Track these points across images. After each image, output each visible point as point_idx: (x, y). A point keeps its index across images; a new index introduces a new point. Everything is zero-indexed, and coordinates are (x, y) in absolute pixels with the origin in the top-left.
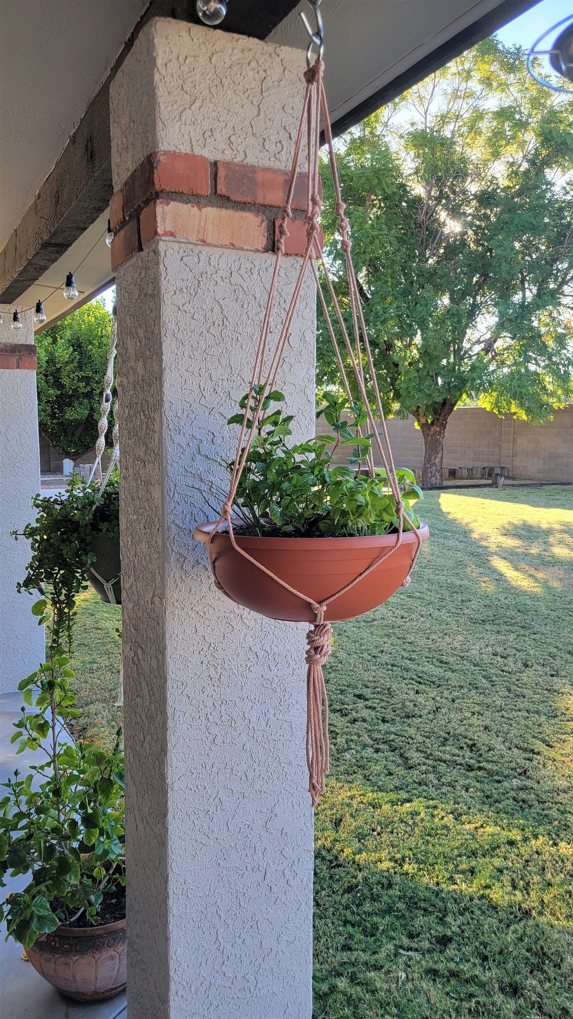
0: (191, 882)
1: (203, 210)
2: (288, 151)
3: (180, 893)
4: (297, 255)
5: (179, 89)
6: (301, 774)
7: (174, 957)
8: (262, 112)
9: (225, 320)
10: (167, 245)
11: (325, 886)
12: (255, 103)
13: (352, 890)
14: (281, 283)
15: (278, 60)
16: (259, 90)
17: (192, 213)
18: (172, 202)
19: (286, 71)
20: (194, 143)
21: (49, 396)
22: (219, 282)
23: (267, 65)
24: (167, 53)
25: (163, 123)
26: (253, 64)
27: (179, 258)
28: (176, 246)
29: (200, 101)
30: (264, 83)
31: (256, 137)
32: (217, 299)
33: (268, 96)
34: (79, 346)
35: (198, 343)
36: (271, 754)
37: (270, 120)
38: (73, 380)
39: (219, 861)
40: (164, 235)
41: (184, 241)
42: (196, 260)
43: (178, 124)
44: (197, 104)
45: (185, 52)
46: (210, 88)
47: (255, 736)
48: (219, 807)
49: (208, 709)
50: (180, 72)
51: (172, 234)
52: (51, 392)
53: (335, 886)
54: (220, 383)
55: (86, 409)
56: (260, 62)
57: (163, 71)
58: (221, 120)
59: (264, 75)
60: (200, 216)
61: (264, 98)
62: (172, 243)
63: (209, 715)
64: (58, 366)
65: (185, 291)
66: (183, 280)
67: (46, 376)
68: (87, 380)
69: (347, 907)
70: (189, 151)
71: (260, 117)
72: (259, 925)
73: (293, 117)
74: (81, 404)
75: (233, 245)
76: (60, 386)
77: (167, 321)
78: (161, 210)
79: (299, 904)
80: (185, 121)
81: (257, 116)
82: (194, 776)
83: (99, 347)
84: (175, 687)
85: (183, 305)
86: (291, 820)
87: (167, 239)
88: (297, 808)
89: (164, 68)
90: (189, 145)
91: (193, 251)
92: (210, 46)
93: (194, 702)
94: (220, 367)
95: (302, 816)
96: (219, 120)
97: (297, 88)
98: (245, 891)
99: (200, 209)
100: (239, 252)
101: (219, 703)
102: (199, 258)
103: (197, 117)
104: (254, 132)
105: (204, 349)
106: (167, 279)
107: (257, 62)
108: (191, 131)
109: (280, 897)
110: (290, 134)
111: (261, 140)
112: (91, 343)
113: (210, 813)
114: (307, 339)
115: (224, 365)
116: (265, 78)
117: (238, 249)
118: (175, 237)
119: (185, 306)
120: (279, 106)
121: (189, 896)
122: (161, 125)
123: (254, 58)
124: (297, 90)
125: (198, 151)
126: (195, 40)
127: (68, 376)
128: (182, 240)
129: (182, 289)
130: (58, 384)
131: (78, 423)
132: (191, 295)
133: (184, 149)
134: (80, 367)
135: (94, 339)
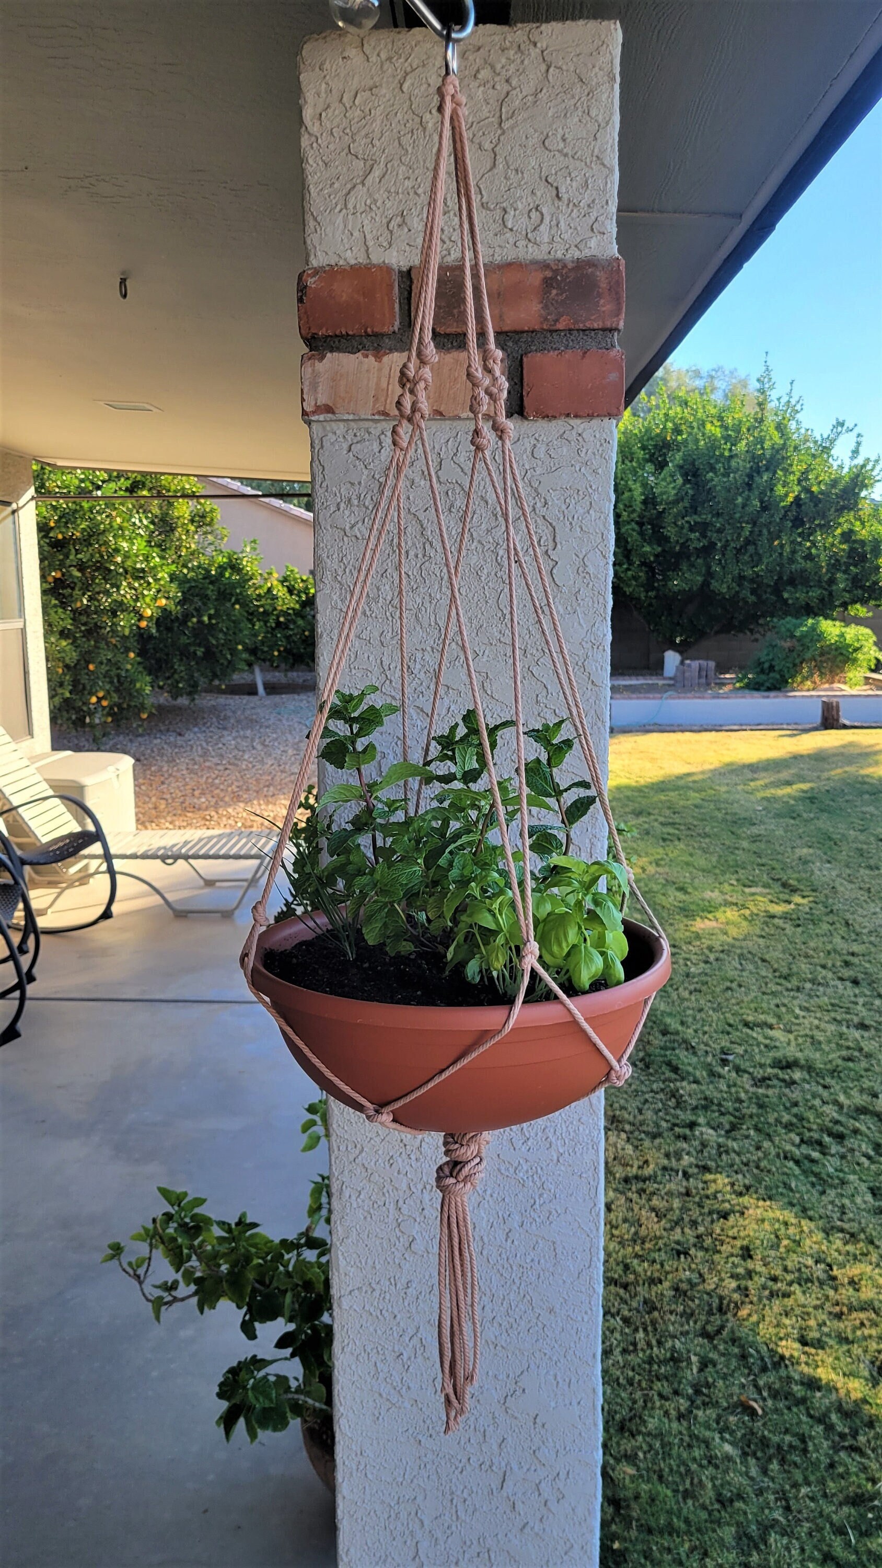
0: (371, 1455)
1: (386, 359)
2: (554, 223)
3: (354, 1467)
4: (568, 415)
5: (343, 154)
6: (573, 1332)
7: (345, 1559)
8: (500, 159)
9: (428, 546)
10: (324, 428)
11: (812, 1478)
12: (487, 146)
13: (863, 1501)
14: (538, 472)
15: (535, 52)
16: (495, 120)
17: (365, 367)
18: (329, 355)
19: (551, 70)
20: (370, 243)
21: (644, 555)
22: (417, 480)
23: (512, 68)
24: (323, 95)
25: (315, 219)
26: (485, 74)
27: (345, 446)
28: (341, 428)
29: (382, 165)
30: (504, 104)
31: (488, 209)
32: (413, 510)
33: (512, 128)
34: (695, 475)
35: (378, 589)
36: (515, 1288)
37: (517, 170)
38: (682, 528)
39: (420, 1437)
40: (314, 413)
41: (351, 417)
42: (376, 447)
43: (342, 214)
44: (377, 173)
45: (355, 84)
46: (399, 138)
47: (485, 1253)
48: (419, 1353)
49: (401, 1193)
50: (345, 123)
51: (329, 409)
52: (647, 549)
53: (831, 1484)
54: (419, 655)
55: (699, 574)
56: (498, 67)
57: (315, 129)
58: (420, 191)
59: (506, 88)
60: (380, 370)
61: (503, 133)
62: (333, 424)
63: (401, 1202)
64: (660, 508)
65: (356, 502)
66: (352, 484)
67: (641, 524)
68: (703, 528)
69: (840, 1531)
70: (362, 259)
71: (495, 171)
72: (493, 1556)
73: (566, 155)
74: (693, 566)
75: (441, 414)
76: (662, 539)
77: (325, 555)
78: (310, 370)
79: (568, 1545)
80: (355, 207)
81: (491, 170)
82: (377, 1294)
83: (723, 475)
84: (343, 1148)
85: (352, 527)
86: (553, 1404)
87: (322, 418)
88: (566, 1387)
89: (317, 124)
90: (363, 250)
91: (369, 433)
92: (402, 60)
93: (375, 1177)
94: (418, 628)
95: (574, 1403)
96: (416, 193)
97: (573, 97)
98: (465, 1495)
99: (378, 358)
100: (455, 423)
101: (420, 1187)
102: (381, 443)
103: (376, 196)
104: (484, 200)
105: (389, 598)
106: (324, 485)
107: (493, 67)
108: (366, 222)
109: (531, 1524)
110: (557, 188)
111: (498, 213)
112: (713, 469)
113: (405, 1357)
114: (591, 569)
115: (425, 624)
116: (508, 93)
117: (450, 419)
118: (333, 413)
119: (356, 529)
120: (535, 140)
121: (369, 1476)
122: (312, 223)
123: (486, 62)
124: (573, 102)
125: (377, 257)
126: (374, 59)
127: (675, 523)
128: (346, 417)
129: (350, 500)
130: (659, 538)
131: (689, 597)
132: (367, 508)
133: (352, 256)
134: (694, 509)
135: (718, 461)
